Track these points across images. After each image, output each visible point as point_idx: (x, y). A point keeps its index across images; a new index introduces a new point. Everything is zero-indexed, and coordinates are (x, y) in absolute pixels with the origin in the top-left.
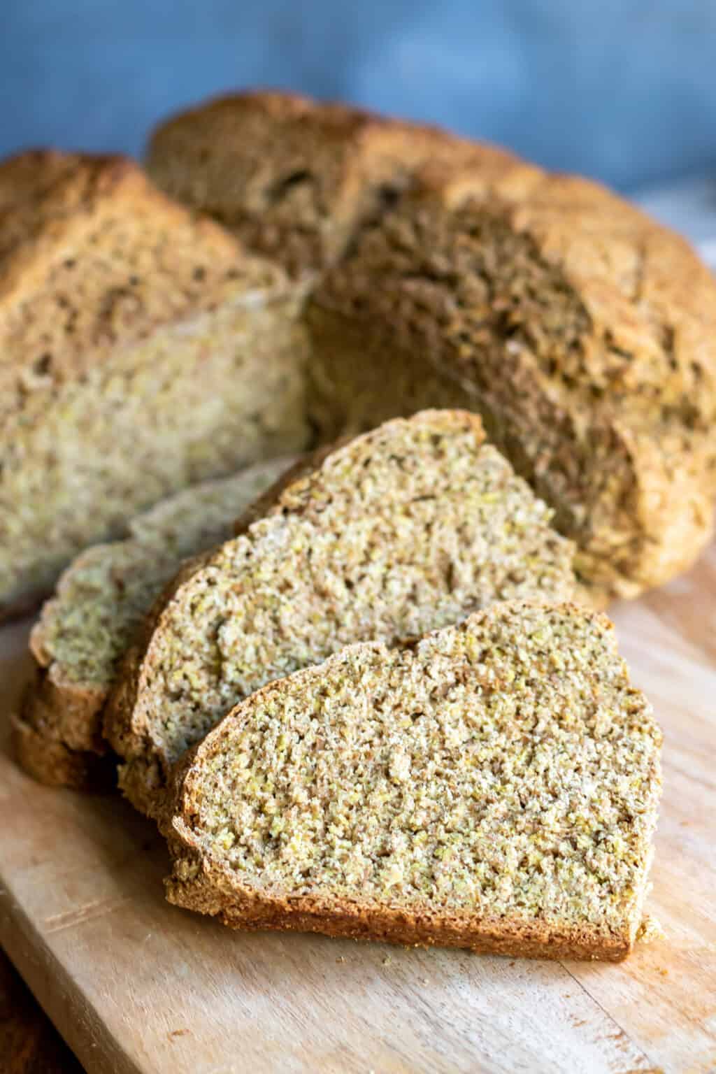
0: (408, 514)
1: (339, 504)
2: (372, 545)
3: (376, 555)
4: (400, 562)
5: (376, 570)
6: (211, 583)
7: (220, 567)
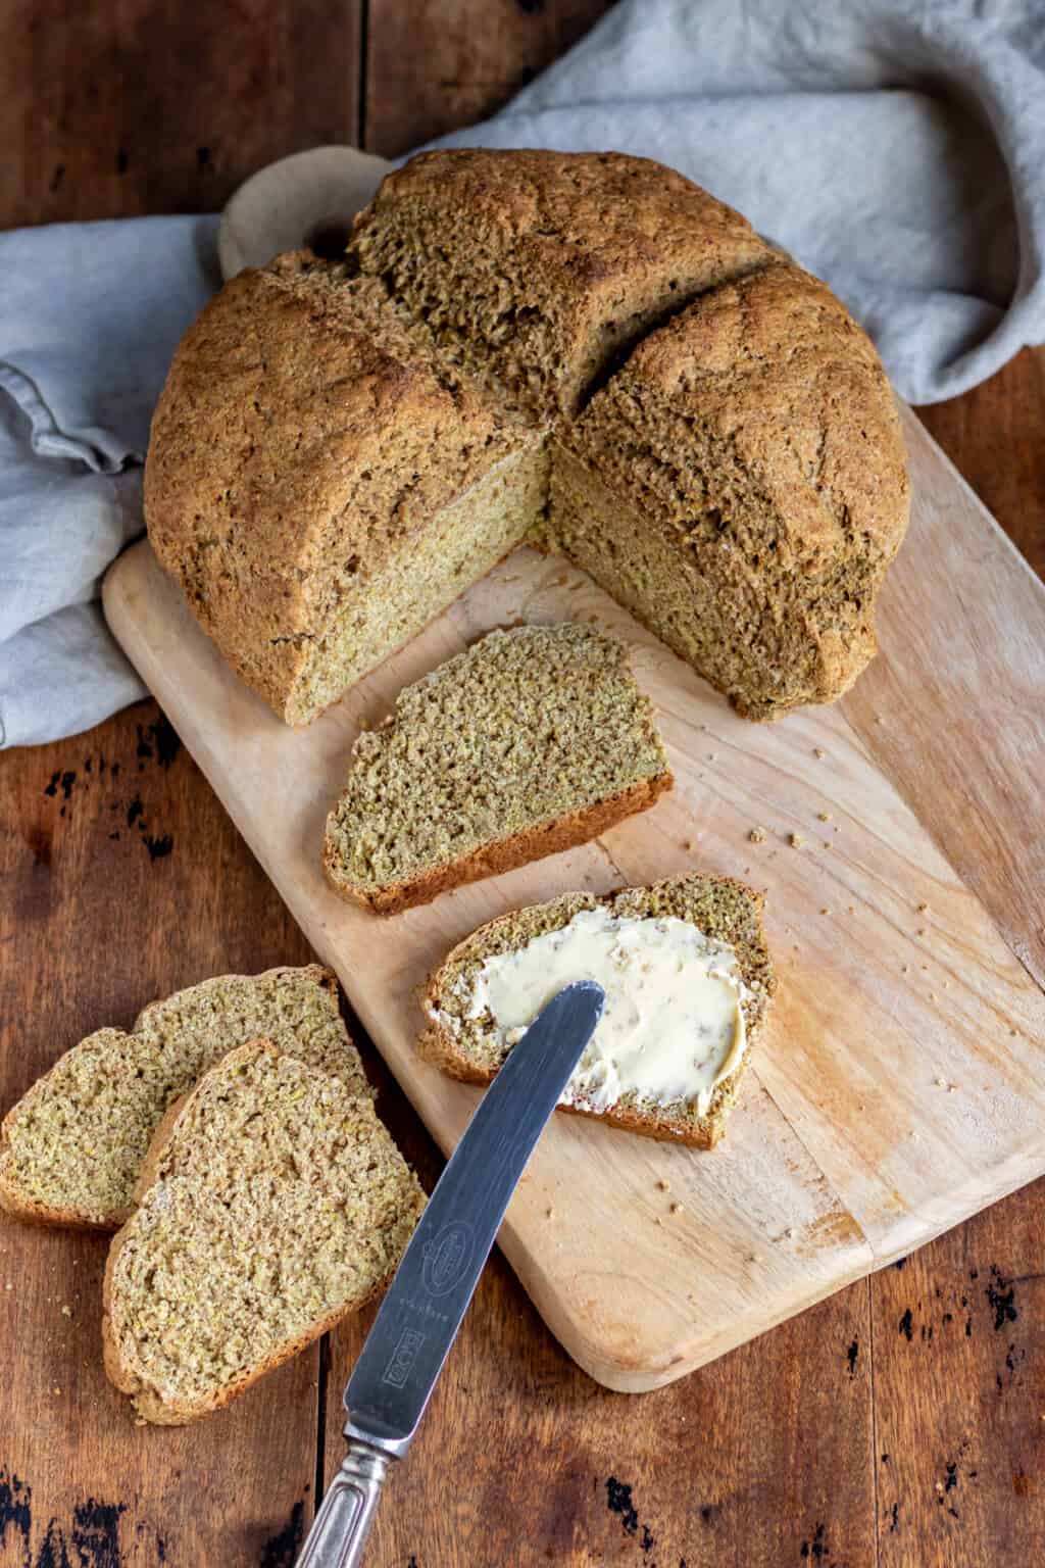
0: (246, 1135)
1: (196, 1153)
2: (231, 1170)
3: (237, 1175)
4: (255, 1172)
5: (241, 1187)
6: (133, 1251)
7: (134, 1238)
